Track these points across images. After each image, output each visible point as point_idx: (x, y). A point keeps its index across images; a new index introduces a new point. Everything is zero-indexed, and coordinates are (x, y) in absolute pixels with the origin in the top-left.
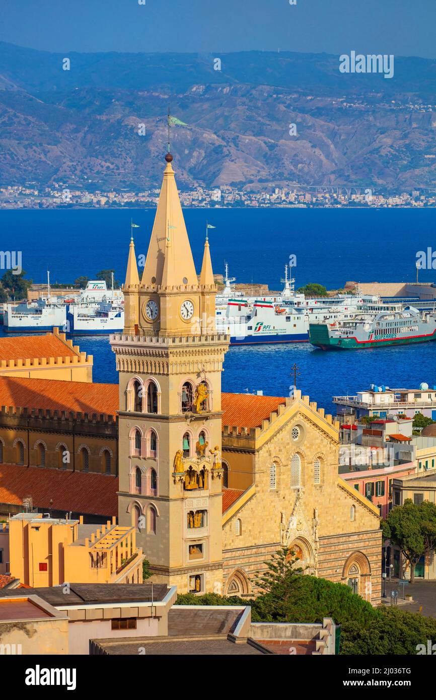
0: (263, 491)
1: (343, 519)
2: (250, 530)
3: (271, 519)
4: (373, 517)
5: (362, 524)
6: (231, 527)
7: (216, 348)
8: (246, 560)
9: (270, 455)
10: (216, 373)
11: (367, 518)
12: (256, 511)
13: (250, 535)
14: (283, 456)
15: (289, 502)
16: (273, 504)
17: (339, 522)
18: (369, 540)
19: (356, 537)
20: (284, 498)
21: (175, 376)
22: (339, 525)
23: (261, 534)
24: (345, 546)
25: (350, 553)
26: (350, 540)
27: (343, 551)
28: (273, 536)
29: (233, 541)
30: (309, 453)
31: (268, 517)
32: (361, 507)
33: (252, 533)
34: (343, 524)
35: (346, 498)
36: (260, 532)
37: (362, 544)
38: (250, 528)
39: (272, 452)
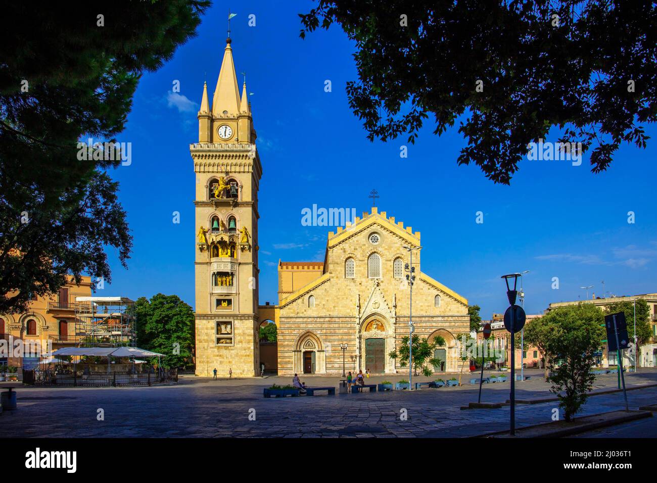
0: (337, 277)
1: (426, 304)
2: (324, 305)
3: (347, 298)
4: (460, 305)
5: (448, 310)
6: (303, 300)
7: (241, 154)
8: (319, 325)
9: (345, 252)
10: (246, 174)
11: (453, 305)
12: (330, 291)
13: (324, 308)
14: (359, 254)
15: (366, 287)
16: (349, 287)
17: (421, 306)
18: (455, 321)
19: (440, 319)
20: (360, 284)
21: (202, 174)
22: (421, 308)
23: (336, 308)
24: (428, 324)
25: (434, 330)
26: (434, 320)
27: (426, 328)
28: (349, 311)
29: (305, 311)
30: (388, 254)
31: (343, 297)
32: (446, 297)
33: (325, 307)
34: (427, 308)
35: (429, 289)
36: (334, 307)
37: (447, 324)
38: (324, 303)
39: (346, 250)
